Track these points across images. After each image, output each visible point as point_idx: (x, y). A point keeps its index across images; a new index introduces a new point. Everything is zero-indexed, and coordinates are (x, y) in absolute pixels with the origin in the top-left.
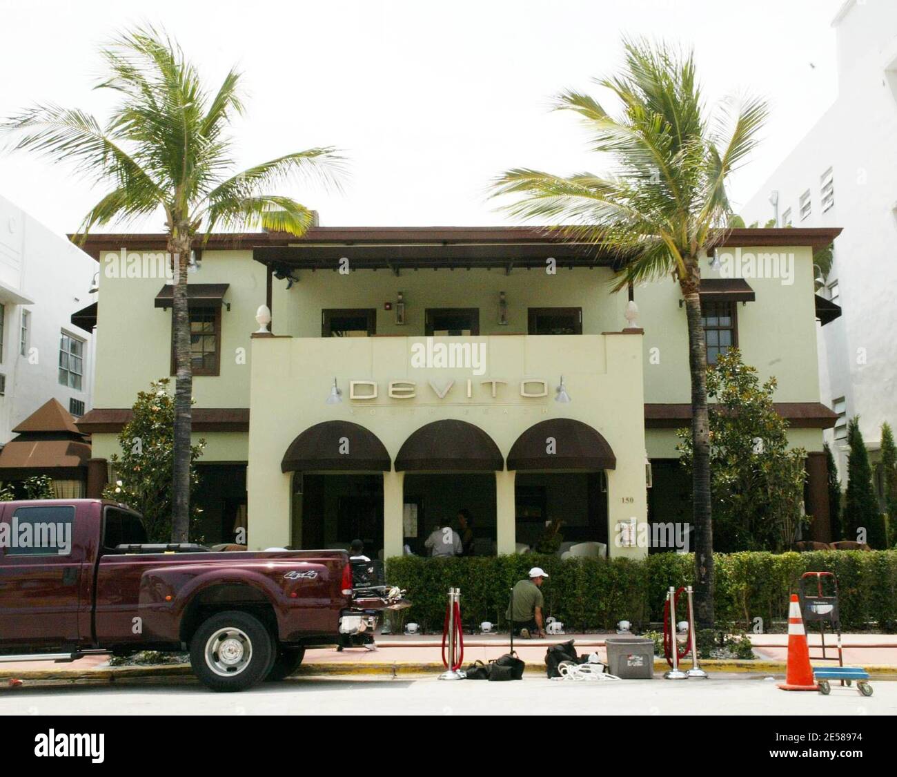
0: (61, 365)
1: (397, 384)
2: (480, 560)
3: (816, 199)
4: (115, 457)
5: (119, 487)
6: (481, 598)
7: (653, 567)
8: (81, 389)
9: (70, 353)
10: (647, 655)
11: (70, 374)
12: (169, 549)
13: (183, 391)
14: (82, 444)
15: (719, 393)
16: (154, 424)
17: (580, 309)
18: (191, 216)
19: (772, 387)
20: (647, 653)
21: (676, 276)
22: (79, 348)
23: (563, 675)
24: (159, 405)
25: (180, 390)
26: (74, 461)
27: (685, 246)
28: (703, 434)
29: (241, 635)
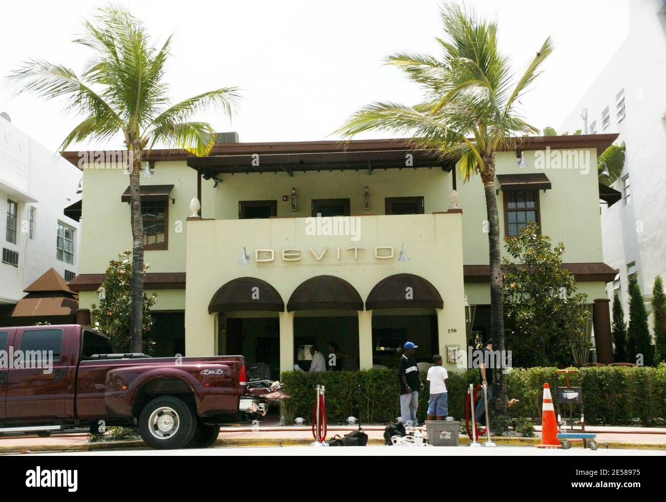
0: (58, 246)
1: (288, 251)
2: (347, 373)
3: (613, 113)
4: (94, 306)
5: (97, 326)
6: (348, 400)
7: (470, 377)
8: (72, 264)
9: (64, 237)
10: (454, 431)
11: (64, 253)
12: (125, 357)
13: (138, 256)
14: (72, 300)
15: (521, 255)
16: (121, 282)
17: (423, 198)
18: (142, 136)
19: (561, 250)
20: (454, 430)
21: (478, 170)
22: (71, 234)
23: (393, 443)
24: (124, 270)
25: (135, 255)
26: (67, 311)
27: (483, 149)
28: (497, 280)
29: (172, 412)
